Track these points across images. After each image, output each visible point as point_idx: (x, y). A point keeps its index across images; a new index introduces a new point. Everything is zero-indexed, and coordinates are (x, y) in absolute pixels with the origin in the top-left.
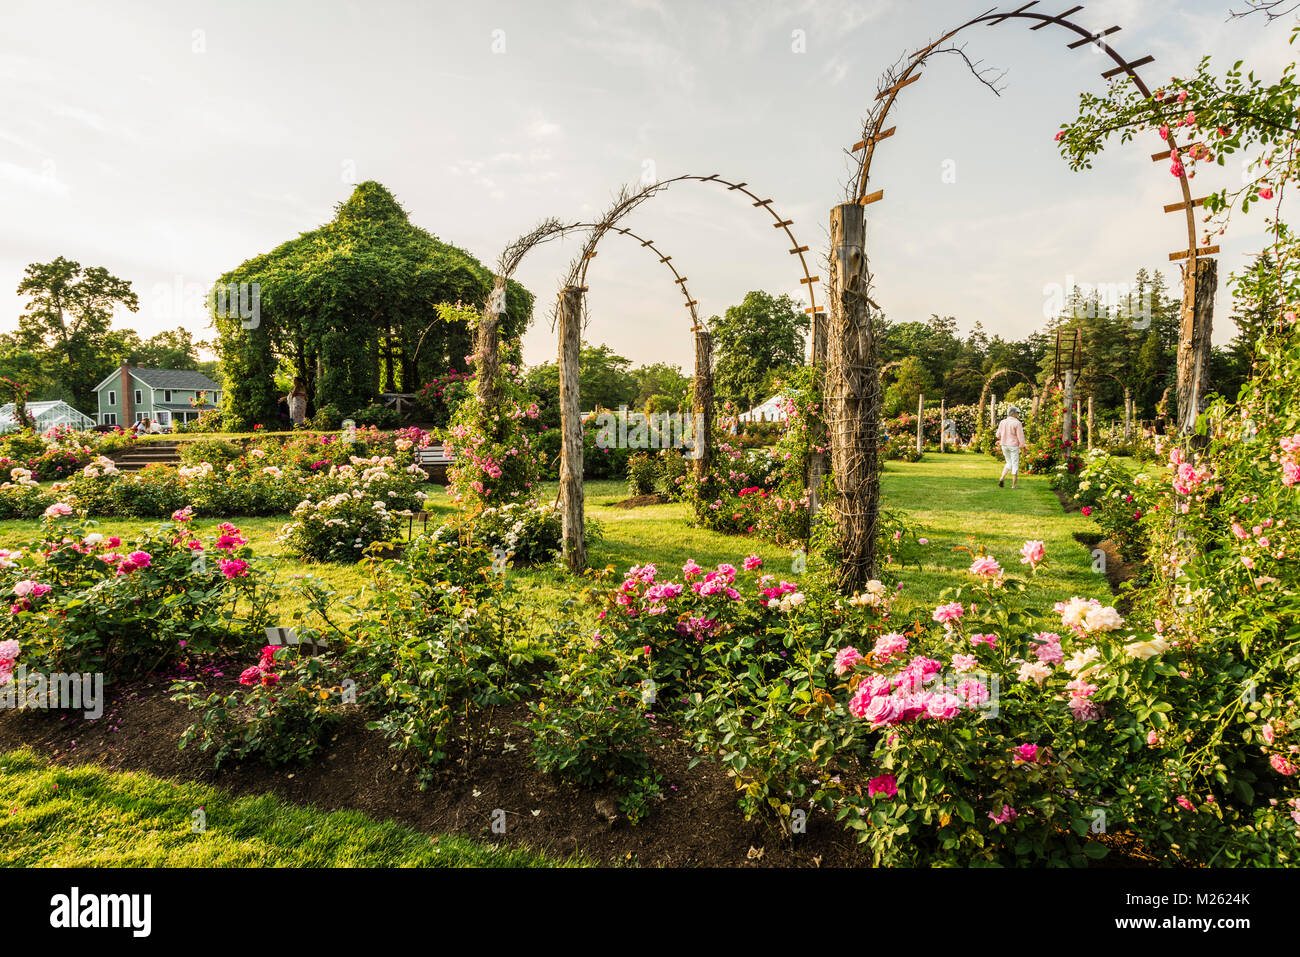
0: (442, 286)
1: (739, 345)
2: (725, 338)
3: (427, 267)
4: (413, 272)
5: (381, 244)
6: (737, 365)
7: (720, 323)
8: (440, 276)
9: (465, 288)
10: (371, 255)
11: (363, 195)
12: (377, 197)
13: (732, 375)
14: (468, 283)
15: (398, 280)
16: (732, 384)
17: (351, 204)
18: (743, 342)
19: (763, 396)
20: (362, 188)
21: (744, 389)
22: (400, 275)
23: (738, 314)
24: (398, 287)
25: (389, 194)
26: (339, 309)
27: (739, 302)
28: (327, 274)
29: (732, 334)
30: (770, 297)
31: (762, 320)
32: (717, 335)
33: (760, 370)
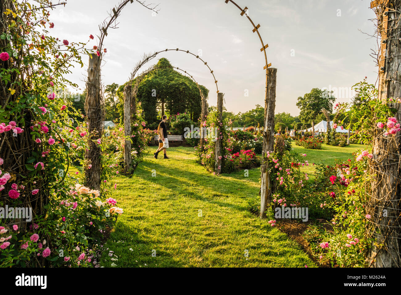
0: (176, 88)
1: (308, 106)
2: (304, 104)
3: (173, 82)
4: (169, 83)
5: (162, 76)
6: (307, 113)
7: (302, 99)
8: (176, 85)
9: (183, 88)
10: (157, 79)
11: (160, 62)
12: (164, 62)
13: (306, 116)
14: (184, 87)
15: (163, 86)
16: (305, 119)
17: (157, 65)
18: (310, 105)
19: (316, 123)
20: (160, 60)
21: (309, 121)
22: (164, 85)
23: (309, 96)
24: (163, 88)
25: (168, 61)
26: (147, 95)
27: (309, 92)
28: (144, 85)
29: (306, 103)
30: (320, 90)
31: (317, 98)
32: (301, 103)
33: (316, 114)
